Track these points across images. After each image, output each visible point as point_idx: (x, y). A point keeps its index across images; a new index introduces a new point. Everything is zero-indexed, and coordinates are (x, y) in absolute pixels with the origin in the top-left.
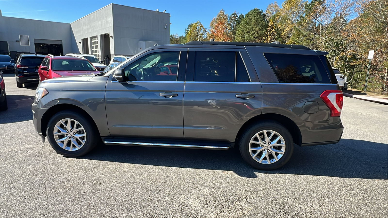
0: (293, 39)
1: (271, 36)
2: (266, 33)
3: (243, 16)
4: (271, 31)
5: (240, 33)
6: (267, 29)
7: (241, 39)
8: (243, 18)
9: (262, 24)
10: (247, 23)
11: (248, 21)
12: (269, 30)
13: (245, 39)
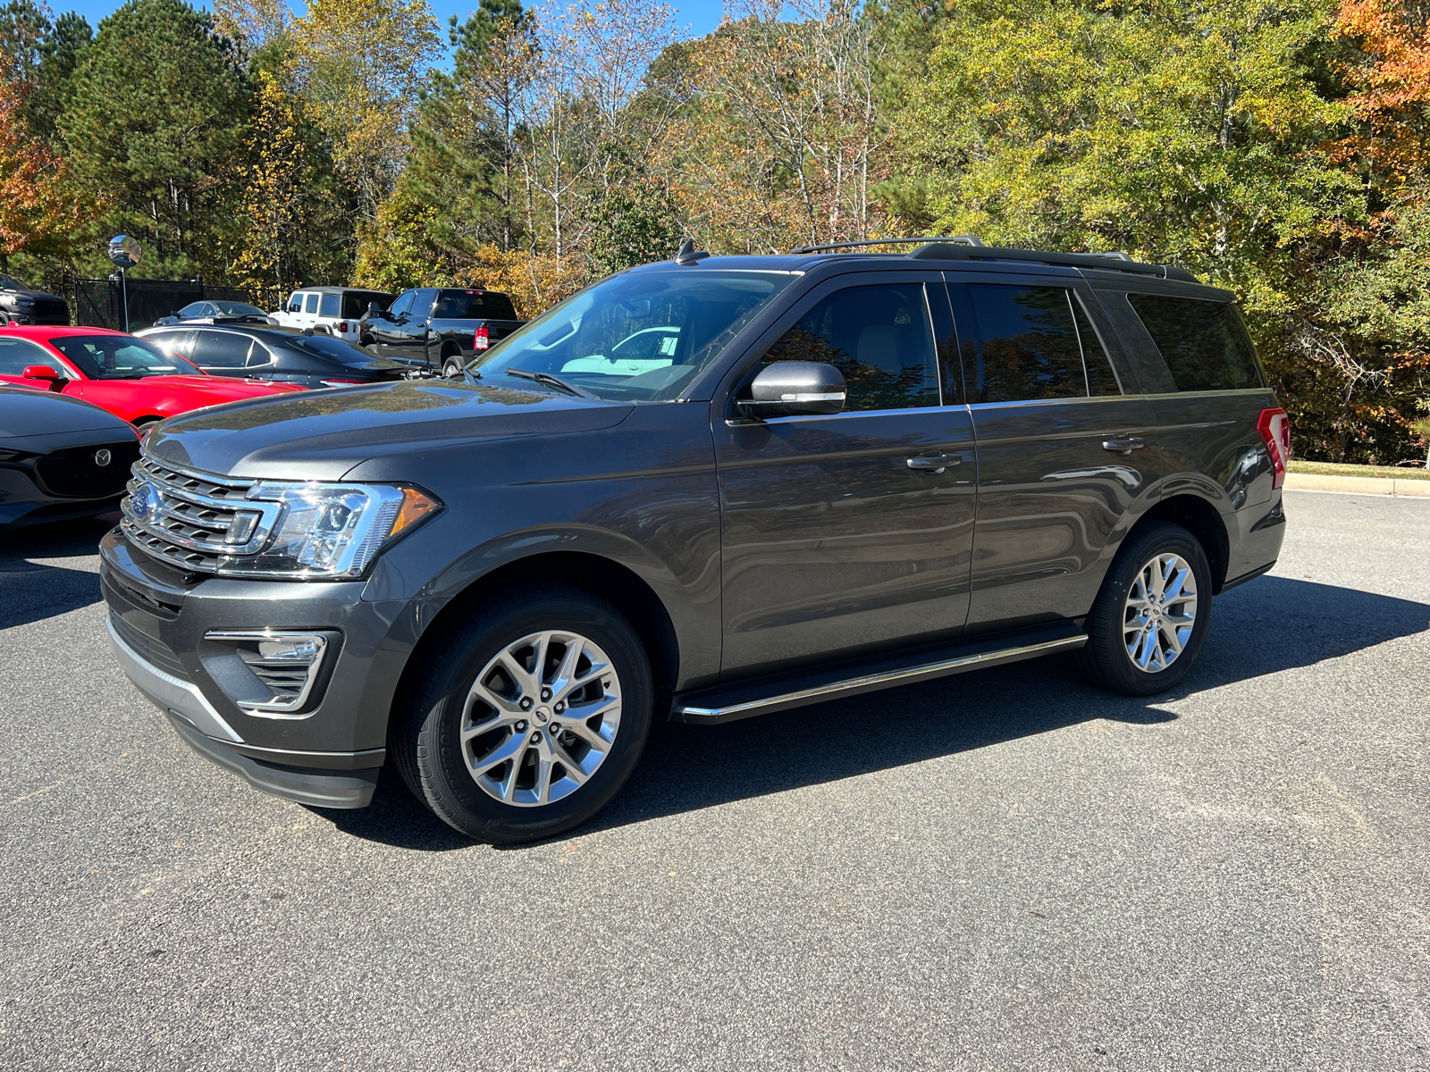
0: (415, 189)
1: (277, 162)
2: (251, 143)
3: (83, 25)
4: (278, 137)
5: (89, 129)
6: (253, 122)
7: (103, 163)
8: (88, 38)
9: (220, 92)
10: (127, 76)
11: (130, 61)
12: (266, 127)
13: (129, 165)
